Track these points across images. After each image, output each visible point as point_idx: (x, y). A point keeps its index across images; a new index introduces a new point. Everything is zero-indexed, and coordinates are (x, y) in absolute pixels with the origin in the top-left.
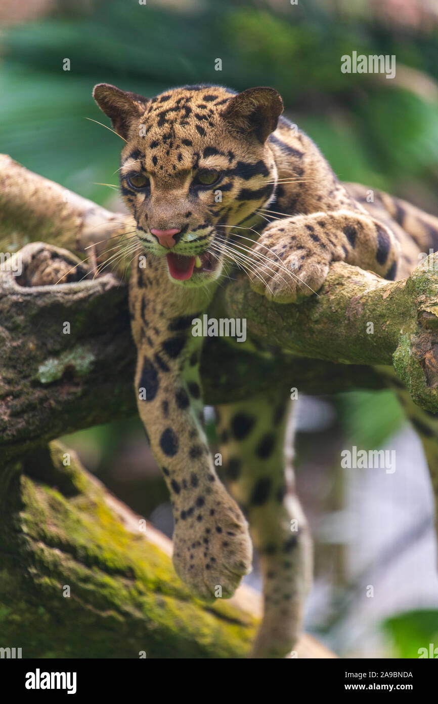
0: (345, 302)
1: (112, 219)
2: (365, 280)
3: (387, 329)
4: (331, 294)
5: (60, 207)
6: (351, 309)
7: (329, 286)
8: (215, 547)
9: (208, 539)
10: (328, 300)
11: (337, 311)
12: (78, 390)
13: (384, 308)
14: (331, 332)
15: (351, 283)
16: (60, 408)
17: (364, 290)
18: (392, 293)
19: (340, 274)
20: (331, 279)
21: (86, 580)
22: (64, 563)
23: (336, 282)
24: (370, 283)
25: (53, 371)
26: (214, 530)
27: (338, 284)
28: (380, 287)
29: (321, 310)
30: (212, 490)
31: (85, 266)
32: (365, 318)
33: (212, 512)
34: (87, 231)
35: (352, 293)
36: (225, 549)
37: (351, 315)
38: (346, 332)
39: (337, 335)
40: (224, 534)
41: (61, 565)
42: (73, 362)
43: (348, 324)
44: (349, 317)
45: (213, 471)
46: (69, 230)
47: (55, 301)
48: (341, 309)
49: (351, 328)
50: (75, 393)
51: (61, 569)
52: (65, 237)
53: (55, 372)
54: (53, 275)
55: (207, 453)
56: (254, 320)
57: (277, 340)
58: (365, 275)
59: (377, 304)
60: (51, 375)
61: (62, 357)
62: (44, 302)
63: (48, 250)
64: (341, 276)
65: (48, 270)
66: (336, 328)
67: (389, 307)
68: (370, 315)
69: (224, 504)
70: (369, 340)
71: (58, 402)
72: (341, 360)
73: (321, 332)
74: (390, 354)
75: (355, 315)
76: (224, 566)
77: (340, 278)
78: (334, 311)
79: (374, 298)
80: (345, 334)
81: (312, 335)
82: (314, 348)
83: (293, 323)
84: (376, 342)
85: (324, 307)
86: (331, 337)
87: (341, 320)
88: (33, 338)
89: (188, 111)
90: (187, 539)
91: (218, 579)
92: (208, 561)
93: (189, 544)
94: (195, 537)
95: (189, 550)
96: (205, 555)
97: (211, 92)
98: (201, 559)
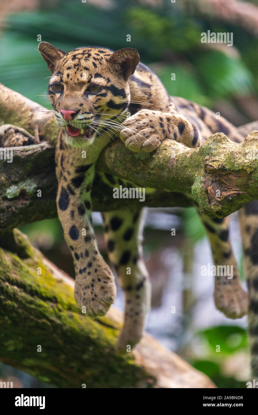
0: (167, 159)
2: (178, 147)
3: (188, 174)
4: (160, 154)
6: (170, 163)
7: (159, 150)
8: (97, 289)
9: (94, 285)
10: (159, 158)
11: (163, 163)
12: (28, 202)
13: (187, 162)
14: (159, 175)
15: (171, 149)
17: (177, 153)
18: (192, 154)
19: (165, 144)
20: (160, 147)
21: (31, 302)
22: (19, 294)
23: (163, 148)
24: (180, 150)
25: (14, 192)
26: (97, 280)
27: (164, 149)
28: (185, 151)
29: (155, 163)
30: (96, 259)
32: (177, 168)
33: (96, 271)
34: (35, 119)
35: (171, 155)
36: (102, 290)
38: (167, 175)
39: (163, 176)
40: (102, 282)
42: (25, 188)
43: (169, 171)
44: (169, 167)
45: (97, 249)
46: (25, 118)
48: (165, 163)
49: (170, 173)
50: (26, 204)
51: (17, 296)
52: (23, 122)
54: (16, 141)
55: (94, 239)
56: (120, 168)
57: (131, 178)
58: (178, 145)
59: (184, 160)
60: (13, 194)
61: (19, 185)
63: (13, 128)
65: (13, 139)
66: (162, 172)
67: (190, 162)
68: (180, 166)
69: (102, 266)
70: (179, 179)
72: (165, 190)
73: (154, 174)
74: (190, 187)
75: (172, 166)
76: (101, 299)
77: (165, 146)
78: (162, 163)
79: (183, 157)
80: (167, 176)
81: (149, 176)
82: (150, 183)
83: (140, 169)
84: (183, 180)
85: (156, 161)
86: (159, 177)
87: (165, 168)
88: (4, 175)
89: (89, 55)
90: (82, 284)
91: (98, 306)
92: (93, 296)
93: (83, 287)
94: (87, 283)
95: (83, 290)
96: (92, 293)
97: (102, 49)
98: (89, 295)
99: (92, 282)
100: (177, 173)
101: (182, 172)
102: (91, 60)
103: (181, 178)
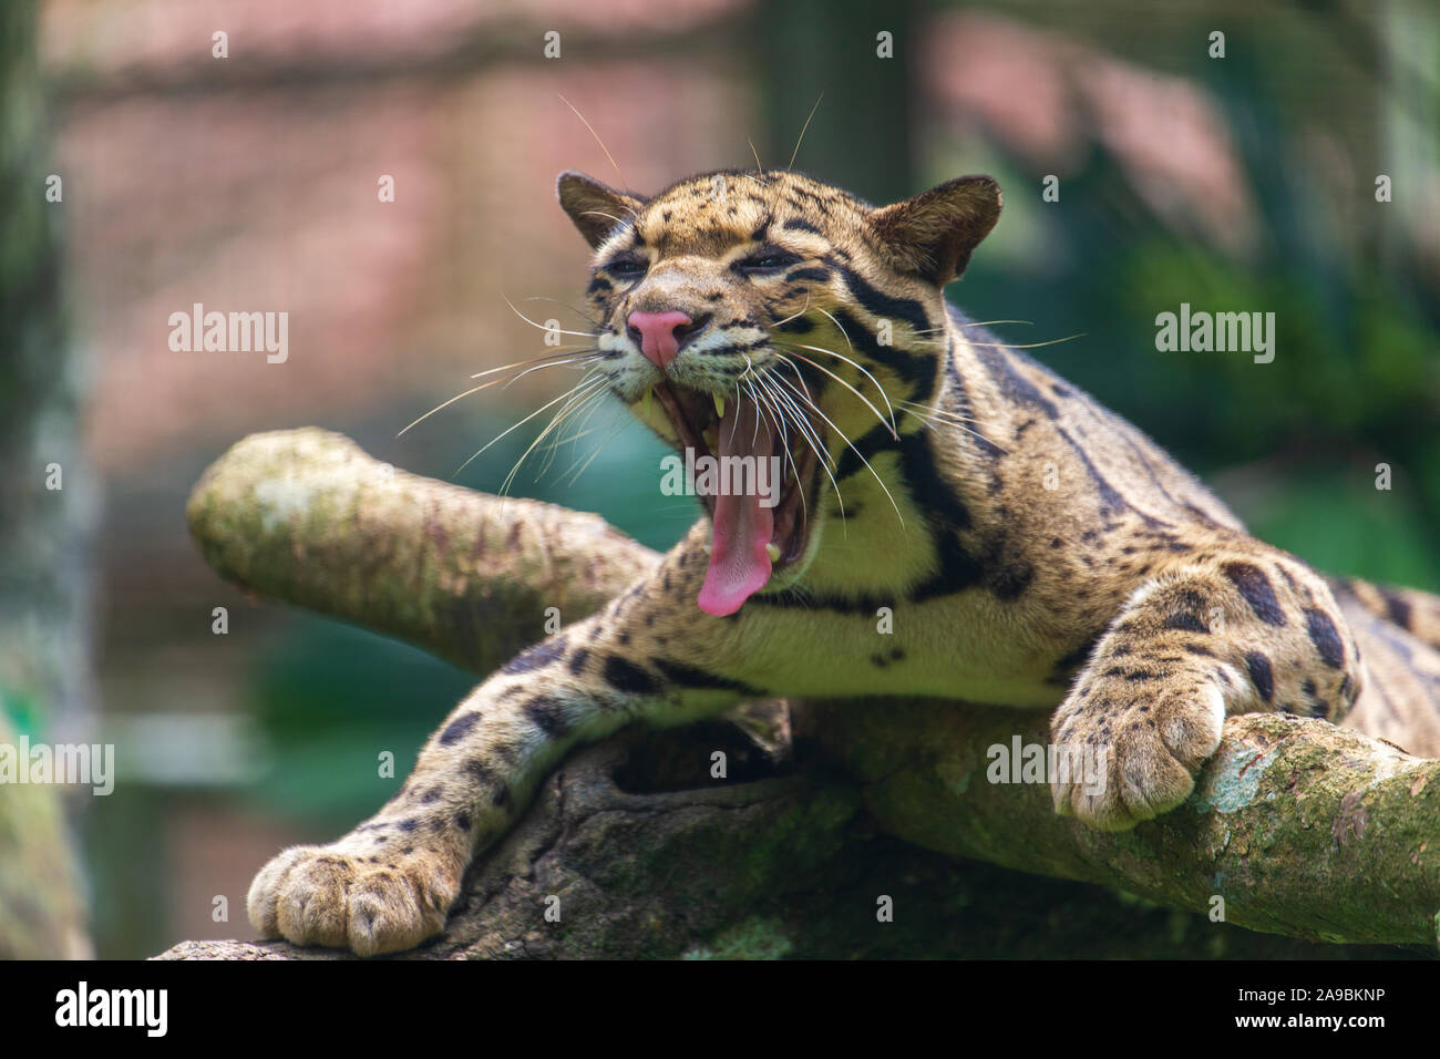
0: (1329, 806)
2: (1373, 756)
3: (1420, 863)
4: (1299, 789)
6: (1343, 821)
7: (1295, 772)
10: (1294, 803)
11: (1312, 826)
13: (1414, 815)
14: (1300, 873)
15: (1342, 764)
17: (1370, 779)
18: (1430, 782)
19: (1318, 746)
20: (1298, 757)
23: (1310, 763)
24: (1382, 764)
27: (1312, 768)
28: (1404, 771)
29: (1278, 825)
32: (1373, 840)
35: (1344, 787)
37: (1342, 834)
38: (1333, 873)
39: (1315, 879)
42: (745, 955)
43: (1337, 854)
48: (1322, 822)
49: (1343, 862)
57: (1184, 894)
58: (1373, 747)
59: (1398, 809)
61: (720, 943)
64: (1319, 750)
66: (1311, 862)
67: (1425, 813)
68: (1384, 832)
70: (1382, 888)
72: (1324, 936)
73: (1278, 873)
75: (1352, 834)
77: (1317, 754)
78: (1307, 826)
79: (1393, 794)
80: (1330, 876)
81: (1258, 880)
82: (1263, 910)
83: (1216, 854)
84: (1399, 891)
85: (1284, 818)
86: (1300, 884)
87: (1322, 846)
88: (656, 903)
100: (1374, 861)
101: (1392, 856)
103: (1390, 883)
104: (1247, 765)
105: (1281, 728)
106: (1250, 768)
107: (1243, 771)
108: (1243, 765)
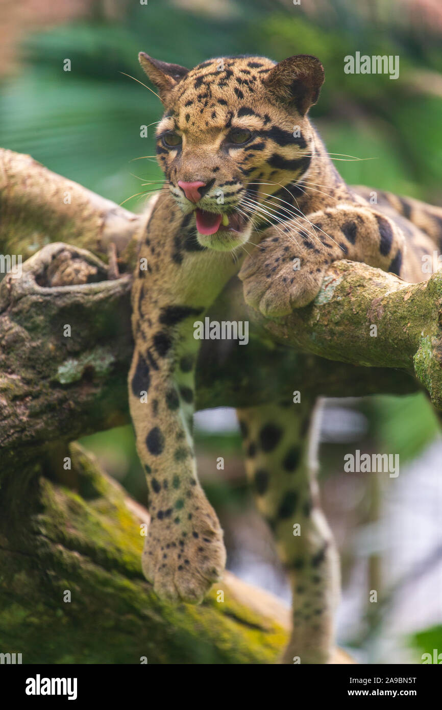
0: (366, 303)
1: (133, 220)
2: (387, 281)
3: (408, 332)
4: (352, 296)
5: (81, 208)
6: (372, 311)
7: (351, 288)
8: (190, 551)
9: (185, 542)
10: (349, 302)
11: (358, 313)
12: (98, 391)
13: (405, 310)
14: (351, 334)
15: (372, 285)
16: (79, 409)
17: (385, 292)
18: (413, 294)
19: (362, 276)
20: (352, 281)
21: (106, 583)
22: (83, 566)
23: (358, 284)
24: (391, 285)
25: (73, 371)
26: (190, 535)
27: (359, 286)
28: (401, 289)
29: (342, 312)
30: (193, 494)
31: (106, 267)
32: (386, 320)
33: (190, 517)
34: (109, 231)
35: (373, 295)
36: (199, 553)
37: (372, 317)
39: (358, 337)
40: (200, 539)
41: (80, 568)
42: (93, 363)
44: (370, 319)
45: (195, 475)
46: (90, 230)
47: (75, 301)
48: (363, 311)
50: (94, 395)
51: (80, 571)
52: (86, 238)
53: (75, 372)
54: (73, 275)
55: (192, 456)
56: (275, 322)
57: (298, 342)
58: (387, 277)
59: (398, 306)
60: (70, 375)
61: (82, 357)
62: (64, 302)
63: (68, 250)
65: (69, 270)
66: (356, 330)
67: (410, 309)
68: (391, 317)
69: (203, 509)
70: (389, 342)
71: (77, 403)
72: (361, 363)
73: (341, 334)
74: (411, 356)
75: (376, 317)
76: (196, 569)
77: (361, 279)
78: (355, 313)
79: (396, 300)
80: (366, 336)
81: (332, 337)
82: (334, 350)
83: (313, 324)
84: (397, 344)
85: (345, 309)
86: (351, 339)
87: (362, 322)
88: (52, 339)
89: (230, 73)
90: (161, 538)
91: (188, 581)
92: (182, 562)
93: (163, 544)
94: (172, 537)
95: (162, 549)
96: (179, 556)
97: (256, 60)
98: (174, 559)
99: (181, 537)
100: (386, 330)
101: (394, 328)
102: (233, 83)
103: (393, 340)
104: (329, 283)
105: (344, 267)
106: (330, 285)
107: (327, 286)
108: (327, 283)
